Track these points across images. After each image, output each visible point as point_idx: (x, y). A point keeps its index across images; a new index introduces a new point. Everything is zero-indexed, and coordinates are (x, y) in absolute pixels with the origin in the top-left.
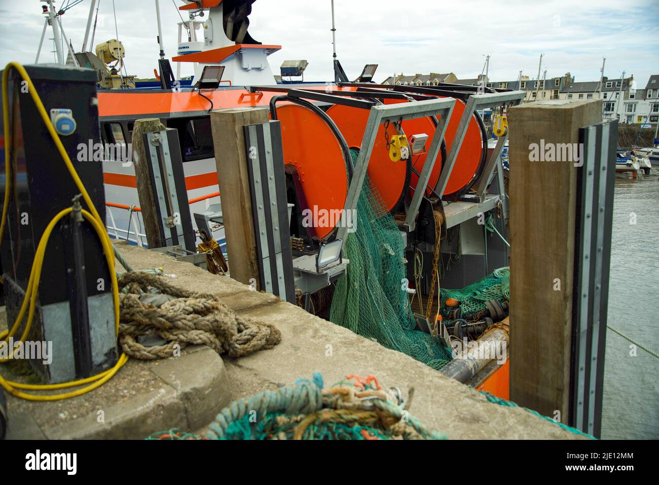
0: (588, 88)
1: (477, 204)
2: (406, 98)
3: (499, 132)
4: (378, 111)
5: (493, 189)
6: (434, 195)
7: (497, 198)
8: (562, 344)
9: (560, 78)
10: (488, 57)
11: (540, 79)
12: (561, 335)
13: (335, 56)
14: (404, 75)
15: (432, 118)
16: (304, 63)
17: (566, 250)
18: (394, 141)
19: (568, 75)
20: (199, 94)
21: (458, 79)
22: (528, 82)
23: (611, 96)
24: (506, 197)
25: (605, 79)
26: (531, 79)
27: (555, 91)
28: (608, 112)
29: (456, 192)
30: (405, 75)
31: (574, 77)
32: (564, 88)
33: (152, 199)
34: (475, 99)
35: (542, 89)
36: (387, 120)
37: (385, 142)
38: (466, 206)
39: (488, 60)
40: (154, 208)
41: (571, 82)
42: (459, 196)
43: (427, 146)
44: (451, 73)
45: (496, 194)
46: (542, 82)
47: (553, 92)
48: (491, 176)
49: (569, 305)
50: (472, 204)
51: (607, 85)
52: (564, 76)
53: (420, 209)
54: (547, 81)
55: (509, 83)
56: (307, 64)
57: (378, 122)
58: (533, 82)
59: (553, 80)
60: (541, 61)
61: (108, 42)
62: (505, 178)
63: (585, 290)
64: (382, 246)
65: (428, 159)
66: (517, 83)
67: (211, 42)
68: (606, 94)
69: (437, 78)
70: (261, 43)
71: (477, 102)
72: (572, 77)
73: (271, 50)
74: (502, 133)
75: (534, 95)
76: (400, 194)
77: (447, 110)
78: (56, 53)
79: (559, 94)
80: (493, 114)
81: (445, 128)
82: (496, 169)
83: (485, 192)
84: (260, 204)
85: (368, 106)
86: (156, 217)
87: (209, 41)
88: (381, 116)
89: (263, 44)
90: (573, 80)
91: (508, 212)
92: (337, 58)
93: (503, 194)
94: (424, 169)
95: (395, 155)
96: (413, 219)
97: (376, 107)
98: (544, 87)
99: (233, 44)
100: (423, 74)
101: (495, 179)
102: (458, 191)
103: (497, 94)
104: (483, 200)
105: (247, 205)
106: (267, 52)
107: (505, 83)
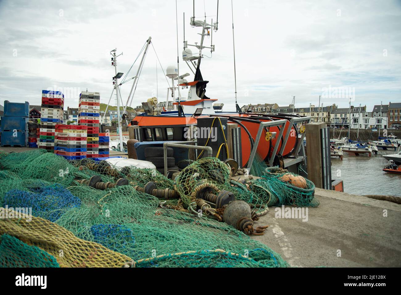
0: (344, 111)
1: (295, 159)
2: (271, 120)
3: (302, 131)
4: (263, 124)
5: (301, 154)
6: (279, 154)
7: (302, 157)
8: (320, 179)
9: (330, 107)
10: (294, 97)
11: (320, 107)
12: (320, 176)
13: (236, 102)
14: (251, 104)
15: (278, 127)
16: (223, 104)
17: (320, 156)
18: (267, 134)
19: (334, 105)
20: (194, 118)
21: (279, 106)
22: (314, 108)
23: (356, 115)
24: (306, 157)
25: (352, 107)
26: (316, 107)
27: (328, 113)
28: (355, 123)
29: (287, 155)
30: (253, 104)
31: (337, 106)
32: (333, 111)
33: (194, 151)
34: (293, 120)
35: (321, 112)
36: (265, 127)
37: (264, 134)
38: (291, 160)
39: (294, 98)
40: (194, 154)
41: (336, 108)
42: (288, 156)
43: (276, 136)
44: (276, 104)
45: (302, 156)
46: (321, 108)
47: (327, 113)
48: (300, 149)
49: (321, 169)
50: (293, 159)
51: (353, 110)
52: (332, 105)
53: (274, 160)
54: (323, 108)
55: (305, 109)
56: (223, 105)
57: (263, 128)
58: (317, 108)
59: (327, 108)
60: (320, 99)
61: (153, 98)
62: (305, 150)
63: (325, 166)
64: (262, 172)
65: (277, 141)
66: (309, 108)
67: (191, 98)
68: (353, 114)
69: (269, 106)
70: (209, 98)
71: (294, 121)
72: (336, 106)
73: (214, 101)
74: (303, 132)
75: (318, 114)
76: (267, 153)
77: (284, 124)
78: (116, 100)
79: (330, 114)
80: (298, 124)
81: (283, 130)
82: (302, 146)
83: (298, 154)
84: (235, 151)
85: (259, 123)
86: (194, 157)
87: (189, 97)
88: (263, 126)
89: (210, 99)
90: (337, 107)
91: (307, 163)
92: (237, 103)
93: (305, 156)
94: (276, 144)
95: (267, 139)
96: (272, 163)
97: (262, 123)
98: (322, 111)
99: (200, 99)
100: (261, 104)
101: (302, 150)
102: (287, 154)
103: (301, 118)
104: (297, 158)
105: (232, 151)
106: (212, 101)
107: (303, 108)
